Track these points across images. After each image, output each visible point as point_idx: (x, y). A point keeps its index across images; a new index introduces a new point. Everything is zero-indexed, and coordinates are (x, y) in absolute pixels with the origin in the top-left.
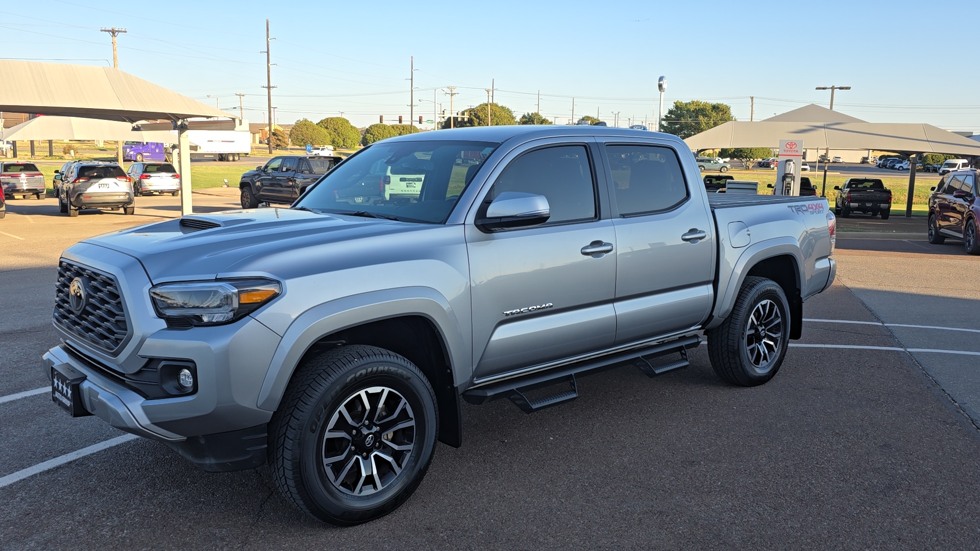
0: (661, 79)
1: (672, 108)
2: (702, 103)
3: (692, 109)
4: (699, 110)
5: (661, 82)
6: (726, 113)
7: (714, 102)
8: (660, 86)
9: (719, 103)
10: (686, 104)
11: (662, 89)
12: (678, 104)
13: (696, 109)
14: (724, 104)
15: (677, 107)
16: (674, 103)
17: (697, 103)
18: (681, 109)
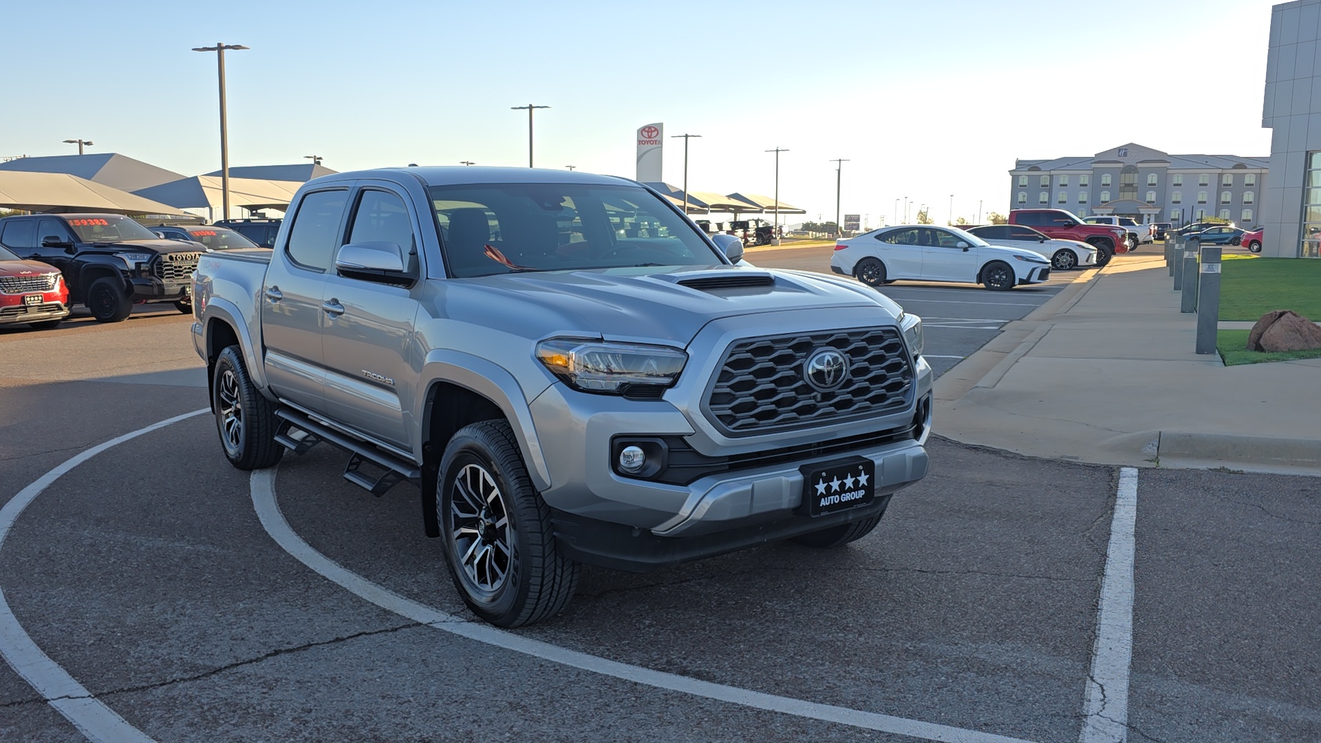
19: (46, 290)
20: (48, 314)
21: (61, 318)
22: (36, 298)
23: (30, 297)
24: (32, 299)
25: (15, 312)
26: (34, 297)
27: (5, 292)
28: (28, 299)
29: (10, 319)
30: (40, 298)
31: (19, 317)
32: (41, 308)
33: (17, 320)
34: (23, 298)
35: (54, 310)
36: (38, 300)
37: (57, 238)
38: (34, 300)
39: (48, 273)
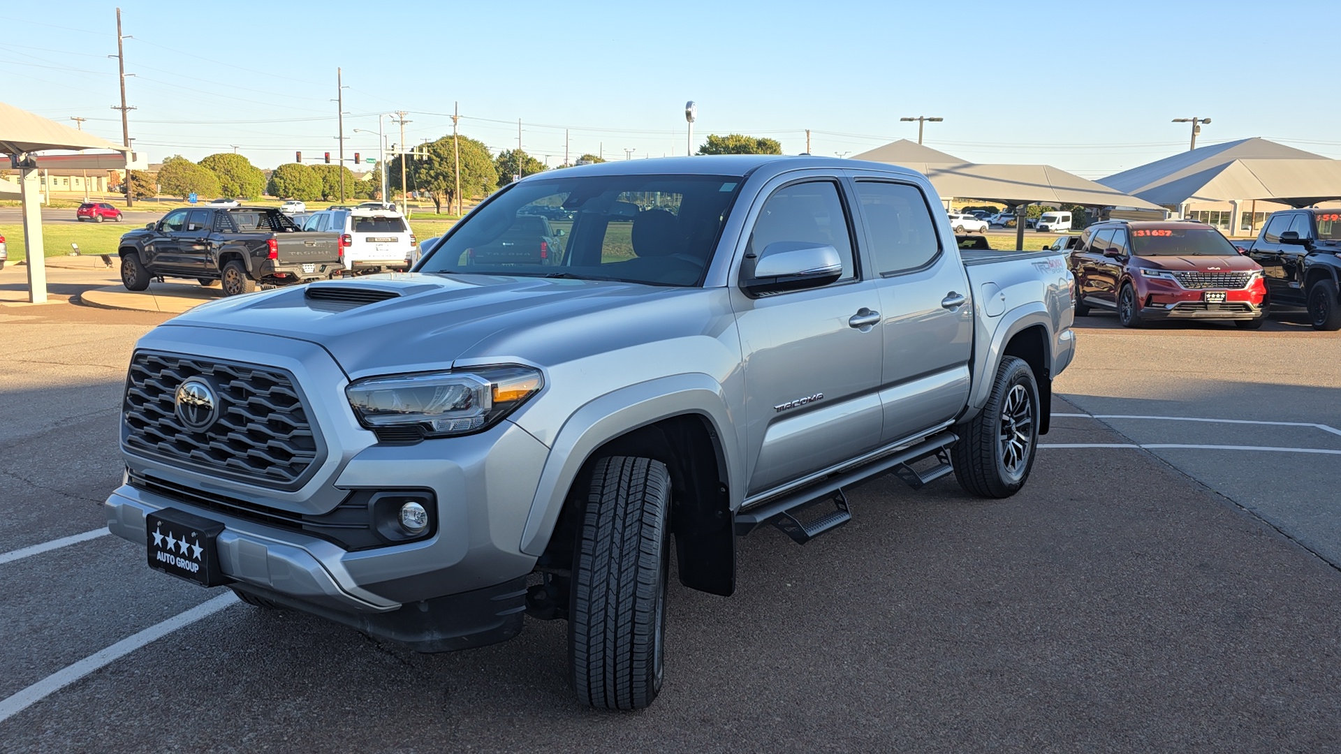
0: (689, 105)
1: (706, 144)
2: (744, 137)
3: (731, 146)
4: (740, 146)
5: (689, 109)
6: (775, 150)
7: (760, 137)
8: (688, 115)
9: (766, 138)
10: (723, 139)
11: (691, 118)
12: (713, 139)
13: (736, 146)
14: (773, 139)
15: (711, 143)
16: (708, 137)
17: (738, 139)
18: (717, 145)
19: (1234, 287)
20: (1231, 313)
21: (1251, 319)
22: (1218, 296)
23: (1211, 294)
24: (1213, 296)
25: (1194, 307)
26: (1216, 294)
27: (1187, 287)
28: (1209, 296)
29: (1185, 314)
30: (1223, 296)
31: (1194, 314)
32: (1223, 306)
33: (1193, 316)
34: (1203, 294)
35: (1242, 310)
36: (1220, 297)
37: (1295, 234)
38: (1216, 297)
39: (1248, 269)
